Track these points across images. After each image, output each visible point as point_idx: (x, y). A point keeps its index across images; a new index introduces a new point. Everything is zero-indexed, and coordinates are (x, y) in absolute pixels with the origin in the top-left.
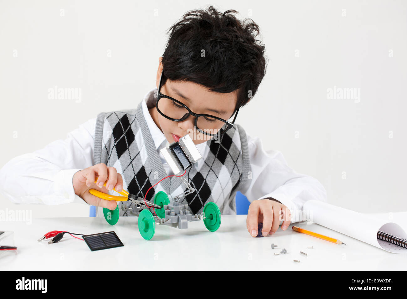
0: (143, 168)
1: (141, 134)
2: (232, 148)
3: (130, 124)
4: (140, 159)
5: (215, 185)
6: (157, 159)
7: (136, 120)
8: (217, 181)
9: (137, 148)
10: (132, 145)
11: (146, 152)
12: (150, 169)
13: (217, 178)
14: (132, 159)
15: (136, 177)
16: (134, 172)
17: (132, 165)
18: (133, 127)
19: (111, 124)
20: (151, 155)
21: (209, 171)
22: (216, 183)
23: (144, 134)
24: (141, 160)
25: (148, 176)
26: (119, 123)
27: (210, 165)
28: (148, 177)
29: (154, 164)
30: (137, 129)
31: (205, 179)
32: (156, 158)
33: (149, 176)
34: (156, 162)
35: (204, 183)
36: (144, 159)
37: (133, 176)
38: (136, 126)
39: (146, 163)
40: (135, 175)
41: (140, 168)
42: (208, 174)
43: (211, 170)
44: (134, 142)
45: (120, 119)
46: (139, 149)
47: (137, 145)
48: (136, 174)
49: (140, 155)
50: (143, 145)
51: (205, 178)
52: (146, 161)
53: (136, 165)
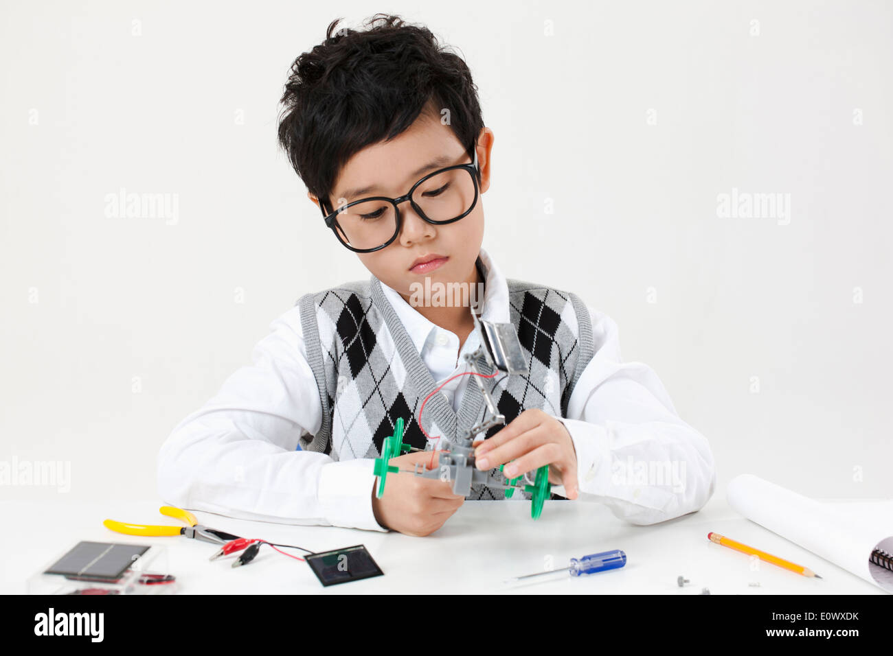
0: (400, 396)
1: (387, 329)
2: (559, 331)
3: (365, 312)
4: (392, 381)
6: (424, 376)
7: (374, 306)
8: (546, 403)
9: (383, 359)
10: (373, 355)
11: (401, 365)
12: (414, 397)
13: (545, 397)
14: (378, 380)
15: (388, 415)
16: (384, 405)
17: (380, 393)
18: (370, 318)
19: (331, 315)
20: (412, 370)
21: (527, 387)
22: (544, 407)
23: (392, 330)
24: (395, 382)
25: (412, 411)
26: (345, 311)
28: (413, 414)
29: (421, 386)
30: (378, 324)
31: (522, 405)
32: (423, 373)
33: (414, 411)
34: (422, 381)
36: (400, 379)
37: (384, 413)
39: (404, 387)
40: (387, 412)
41: (394, 397)
42: (525, 393)
43: (530, 386)
44: (375, 348)
45: (345, 302)
46: (389, 361)
47: (383, 354)
48: (388, 409)
49: (391, 373)
50: (394, 353)
51: (521, 402)
52: (404, 384)
53: (387, 391)
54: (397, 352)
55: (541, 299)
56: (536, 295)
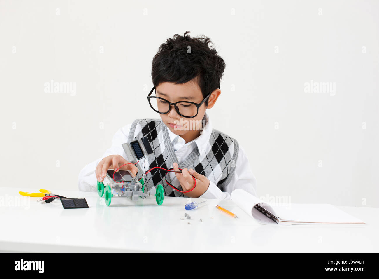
0: (162, 155)
1: (162, 133)
2: (227, 153)
3: (156, 126)
4: (159, 150)
5: (209, 175)
6: (171, 149)
7: (160, 124)
9: (158, 142)
10: (155, 140)
11: (164, 145)
12: (166, 157)
13: (213, 170)
17: (154, 152)
18: (157, 129)
19: (141, 126)
20: (167, 147)
22: (211, 174)
23: (164, 133)
26: (147, 125)
27: (210, 161)
28: (165, 161)
29: (169, 153)
30: (160, 130)
31: (204, 170)
34: (170, 151)
35: (203, 172)
36: (162, 150)
37: (155, 159)
38: (159, 128)
39: (163, 152)
41: (160, 155)
42: (207, 166)
43: (209, 164)
44: (156, 138)
45: (148, 123)
46: (160, 143)
47: (158, 140)
48: (156, 158)
49: (160, 147)
53: (157, 152)
54: (163, 140)
55: (224, 139)
56: (223, 137)
